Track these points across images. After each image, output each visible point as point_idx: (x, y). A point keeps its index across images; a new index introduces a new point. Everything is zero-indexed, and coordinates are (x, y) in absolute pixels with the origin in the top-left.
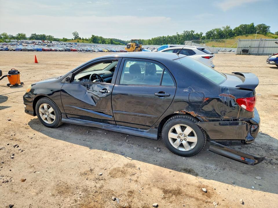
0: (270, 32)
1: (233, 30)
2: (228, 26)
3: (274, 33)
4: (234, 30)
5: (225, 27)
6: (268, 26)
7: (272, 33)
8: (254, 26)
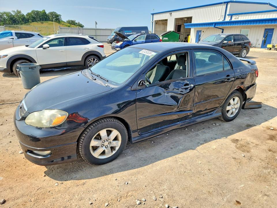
0: (62, 21)
1: (25, 15)
2: (19, 10)
3: (66, 22)
4: (27, 15)
5: (16, 11)
6: (59, 14)
7: (64, 22)
8: (46, 13)
